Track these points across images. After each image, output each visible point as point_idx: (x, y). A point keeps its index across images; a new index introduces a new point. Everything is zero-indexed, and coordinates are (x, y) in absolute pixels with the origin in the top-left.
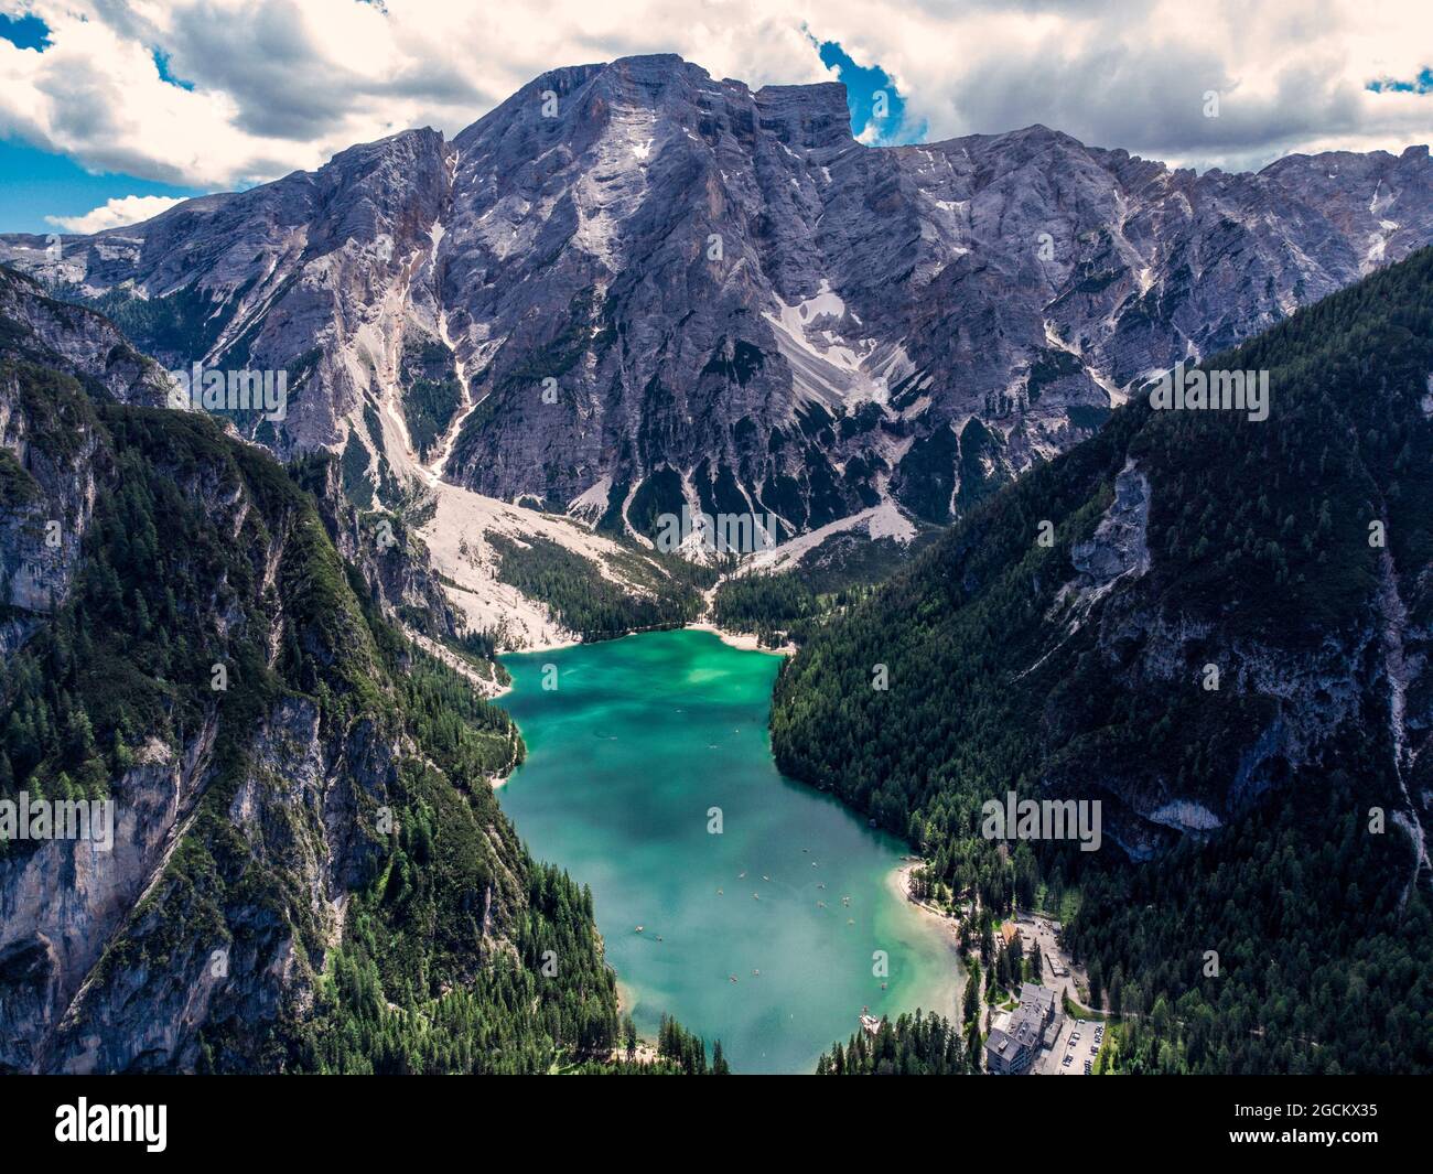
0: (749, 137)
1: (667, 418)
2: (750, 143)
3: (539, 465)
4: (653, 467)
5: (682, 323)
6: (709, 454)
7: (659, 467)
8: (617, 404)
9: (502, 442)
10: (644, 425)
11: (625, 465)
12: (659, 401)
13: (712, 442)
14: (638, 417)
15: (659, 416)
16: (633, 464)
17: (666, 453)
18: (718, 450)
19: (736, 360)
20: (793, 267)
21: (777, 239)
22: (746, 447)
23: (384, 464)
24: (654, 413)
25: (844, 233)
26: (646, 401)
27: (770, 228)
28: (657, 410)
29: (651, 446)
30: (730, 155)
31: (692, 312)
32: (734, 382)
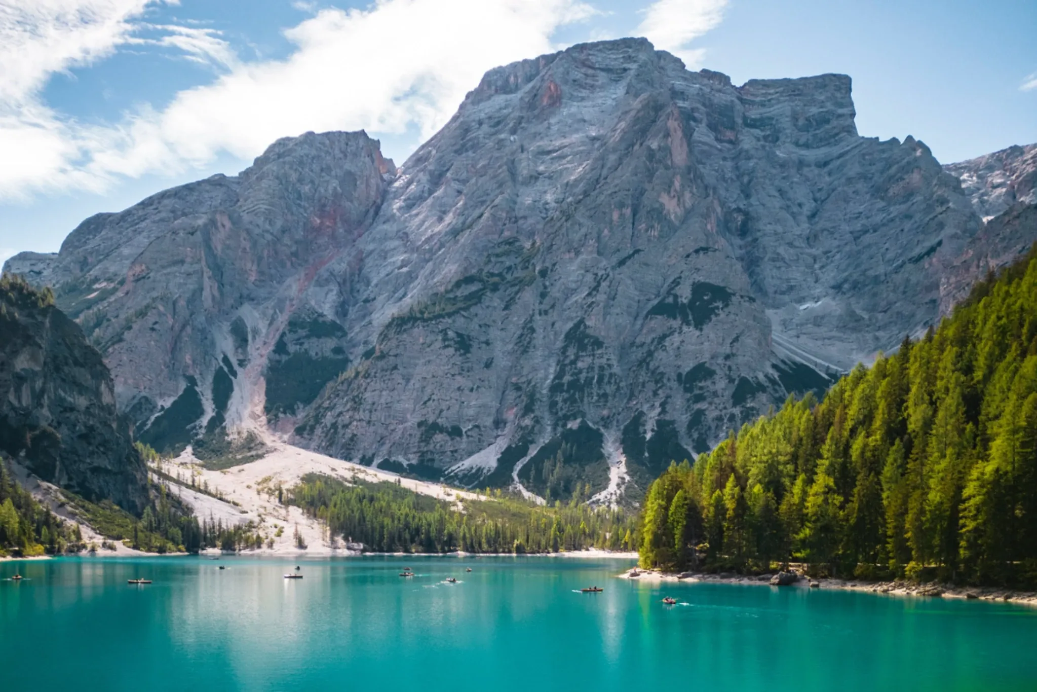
0: (730, 135)
1: (591, 368)
2: (730, 142)
3: (413, 420)
4: (565, 425)
5: (622, 263)
6: (645, 408)
7: (573, 425)
8: (525, 351)
9: (367, 395)
10: (559, 376)
11: (527, 421)
12: (582, 347)
13: (651, 394)
14: (552, 370)
15: (580, 365)
16: (537, 421)
17: (585, 408)
18: (657, 404)
19: (692, 302)
20: (778, 264)
21: (759, 234)
22: (699, 398)
23: (218, 421)
24: (573, 362)
25: (845, 227)
26: (564, 350)
27: (750, 224)
28: (577, 357)
29: (565, 401)
30: (706, 148)
31: (637, 251)
32: (688, 324)
